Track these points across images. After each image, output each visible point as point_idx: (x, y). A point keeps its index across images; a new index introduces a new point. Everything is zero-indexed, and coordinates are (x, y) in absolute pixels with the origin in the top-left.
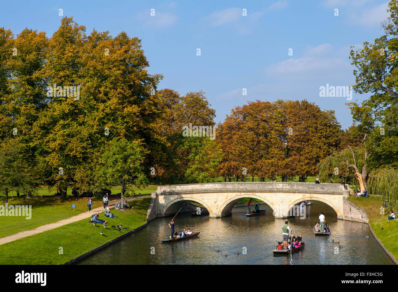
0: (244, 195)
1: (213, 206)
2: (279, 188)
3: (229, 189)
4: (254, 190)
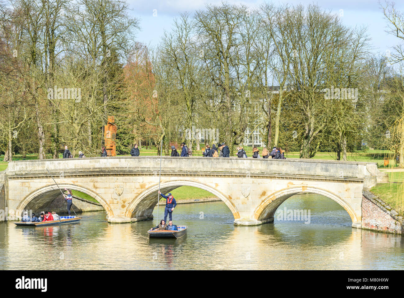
0: (175, 181)
1: (115, 201)
2: (243, 168)
3: (146, 170)
4: (196, 172)
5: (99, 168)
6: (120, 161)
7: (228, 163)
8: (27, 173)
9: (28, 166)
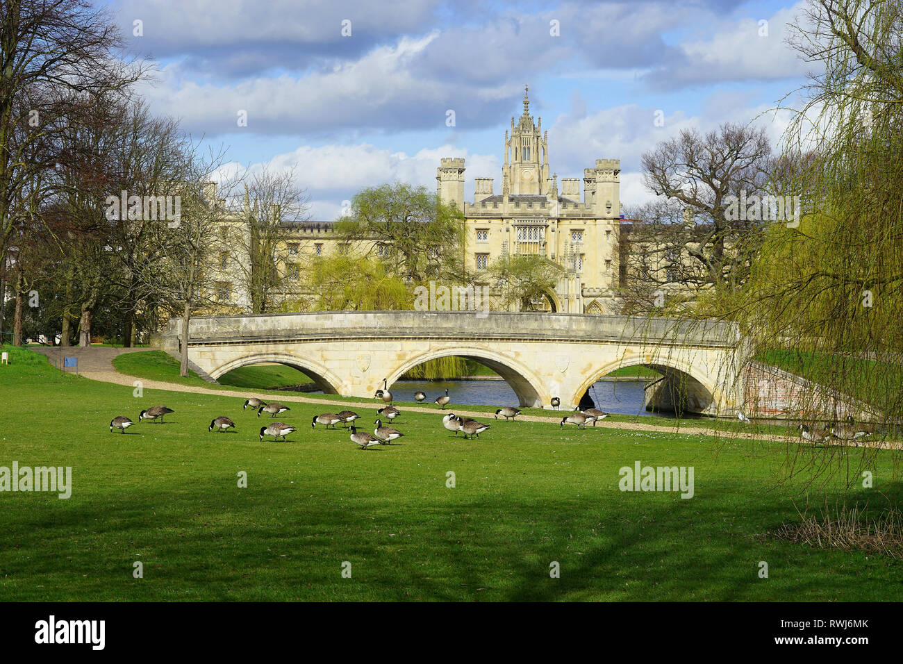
5: (331, 329)
6: (365, 318)
7: (536, 320)
8: (209, 336)
9: (211, 325)
